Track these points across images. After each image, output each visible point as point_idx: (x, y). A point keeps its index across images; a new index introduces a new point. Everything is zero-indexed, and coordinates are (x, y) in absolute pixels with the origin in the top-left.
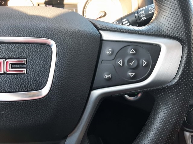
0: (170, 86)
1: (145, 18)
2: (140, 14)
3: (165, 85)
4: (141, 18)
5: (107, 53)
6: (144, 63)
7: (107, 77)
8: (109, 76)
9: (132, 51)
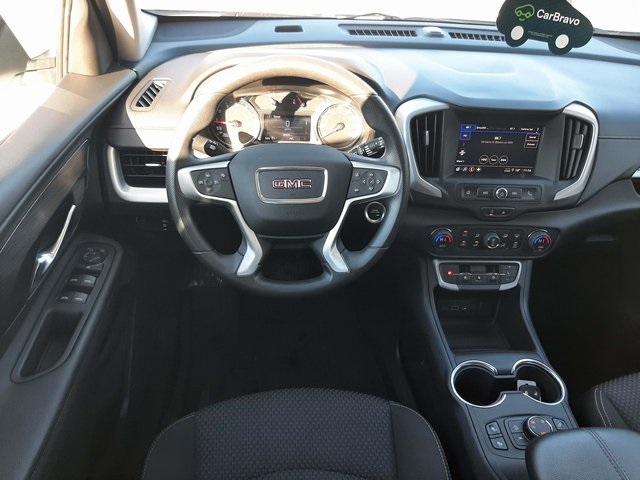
5: (356, 175)
6: (378, 181)
7: (356, 191)
9: (371, 174)
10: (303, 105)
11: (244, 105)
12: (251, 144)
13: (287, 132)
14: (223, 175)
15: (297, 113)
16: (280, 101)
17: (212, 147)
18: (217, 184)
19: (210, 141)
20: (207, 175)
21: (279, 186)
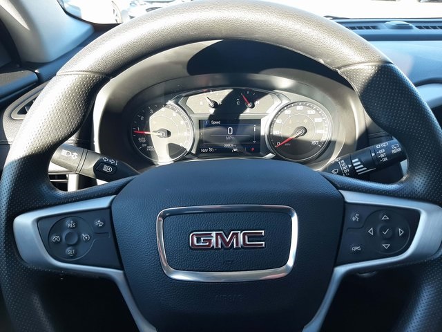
0: (434, 260)
1: (386, 159)
2: (379, 154)
3: (428, 259)
4: (381, 158)
5: (354, 219)
6: (401, 232)
7: (355, 250)
8: (358, 248)
9: (385, 218)
10: (250, 105)
11: (173, 109)
12: (183, 159)
13: (229, 141)
14: (99, 223)
15: (242, 116)
16: (219, 102)
17: (106, 169)
18: (87, 241)
19: (105, 159)
20: (69, 224)
21: (201, 244)
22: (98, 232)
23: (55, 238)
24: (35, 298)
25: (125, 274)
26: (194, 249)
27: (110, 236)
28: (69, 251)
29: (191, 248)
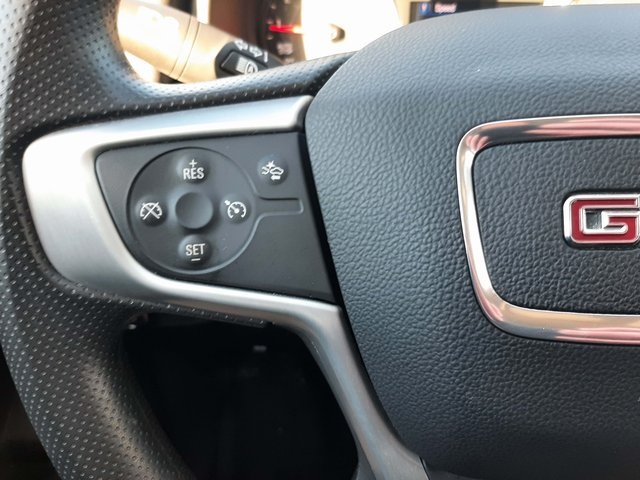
14: (271, 169)
17: (245, 67)
18: (238, 220)
19: (241, 45)
20: (186, 169)
21: (601, 231)
22: (269, 197)
23: (146, 208)
24: (95, 377)
25: (344, 317)
26: (580, 245)
27: (303, 207)
28: (190, 248)
29: (568, 243)
